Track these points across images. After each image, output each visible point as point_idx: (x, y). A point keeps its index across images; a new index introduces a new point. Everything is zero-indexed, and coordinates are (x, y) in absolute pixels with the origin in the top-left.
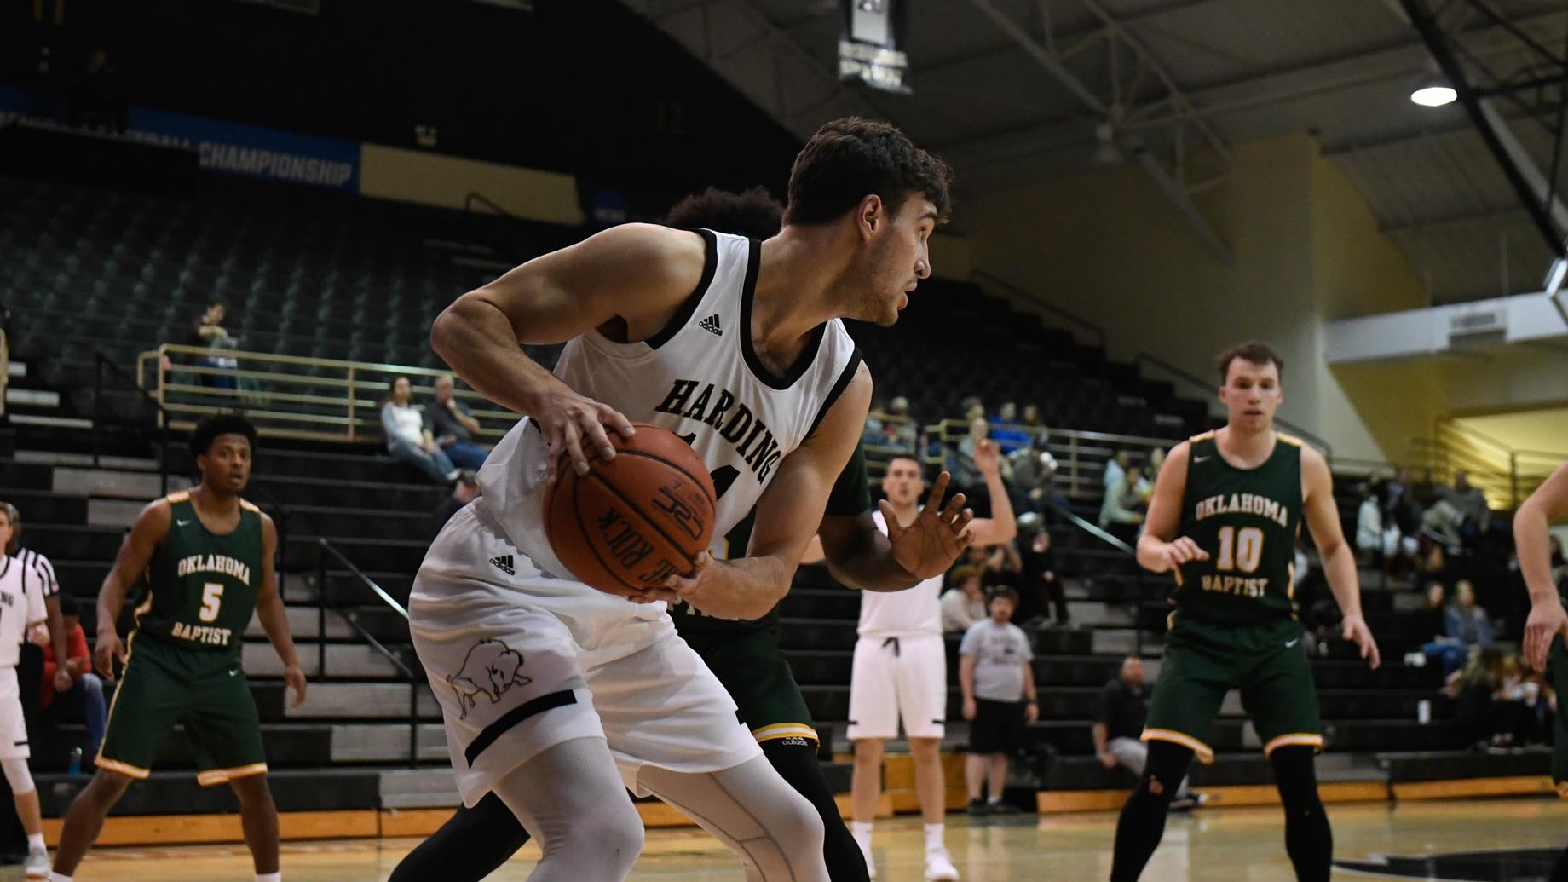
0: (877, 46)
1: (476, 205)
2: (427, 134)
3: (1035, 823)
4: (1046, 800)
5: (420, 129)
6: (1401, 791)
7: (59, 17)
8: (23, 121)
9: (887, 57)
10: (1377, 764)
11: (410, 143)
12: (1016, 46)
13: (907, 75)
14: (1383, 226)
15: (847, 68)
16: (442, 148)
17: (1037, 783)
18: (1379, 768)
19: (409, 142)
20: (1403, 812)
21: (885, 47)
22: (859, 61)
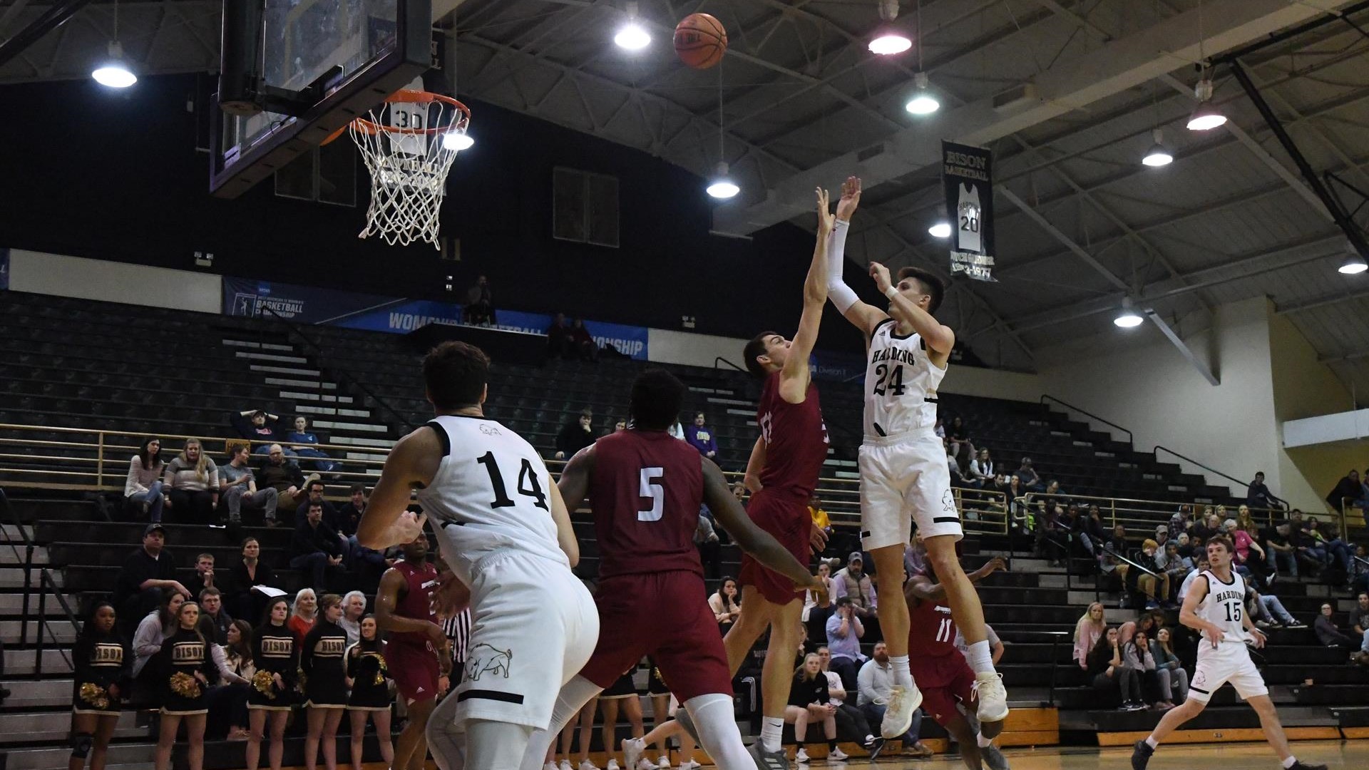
0: (975, 253)
1: (721, 365)
2: (689, 321)
3: (1098, 752)
4: (1104, 738)
5: (685, 318)
6: (1348, 732)
7: (458, 257)
8: (438, 321)
9: (981, 259)
10: (1331, 714)
11: (680, 328)
12: (1067, 248)
13: (994, 270)
14: (1320, 357)
15: (956, 268)
16: (696, 330)
17: (1096, 727)
18: (1334, 717)
19: (678, 327)
20: (1350, 746)
21: (980, 254)
22: (963, 263)
